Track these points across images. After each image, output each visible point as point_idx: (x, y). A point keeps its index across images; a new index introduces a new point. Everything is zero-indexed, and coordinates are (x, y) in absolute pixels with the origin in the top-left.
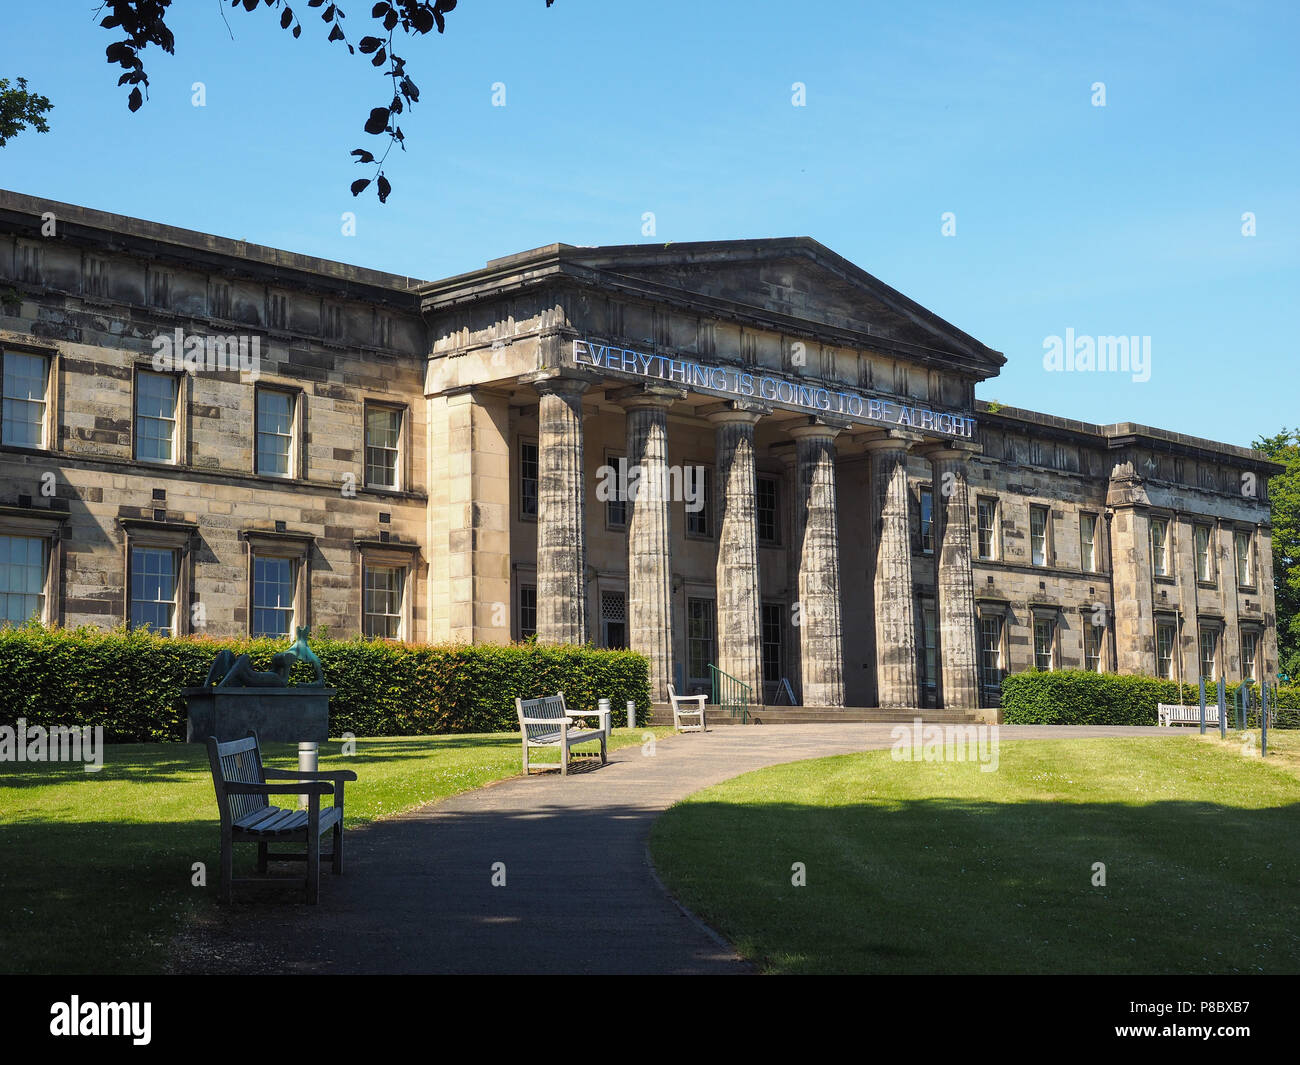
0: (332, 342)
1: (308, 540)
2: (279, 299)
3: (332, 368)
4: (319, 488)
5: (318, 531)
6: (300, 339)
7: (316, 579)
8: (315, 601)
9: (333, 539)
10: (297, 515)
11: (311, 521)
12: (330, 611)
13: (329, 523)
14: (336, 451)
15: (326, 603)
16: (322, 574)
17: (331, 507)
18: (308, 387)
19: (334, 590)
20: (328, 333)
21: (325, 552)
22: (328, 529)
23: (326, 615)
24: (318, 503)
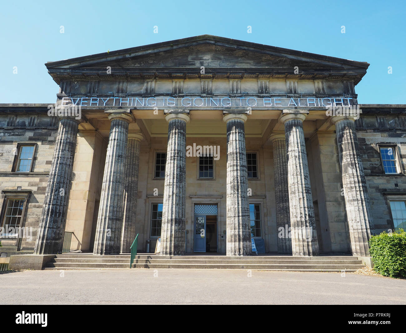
0: (50, 128)
1: (30, 193)
2: (33, 118)
3: (50, 135)
4: (38, 175)
5: (34, 189)
6: (39, 129)
7: (31, 206)
8: (28, 213)
9: (41, 191)
10: (27, 184)
11: (32, 185)
12: (34, 216)
13: (39, 186)
14: (47, 162)
15: (33, 214)
16: (33, 204)
17: (41, 181)
18: (39, 143)
19: (38, 209)
20: (51, 125)
21: (36, 196)
22: (39, 188)
23: (33, 218)
24: (37, 179)
